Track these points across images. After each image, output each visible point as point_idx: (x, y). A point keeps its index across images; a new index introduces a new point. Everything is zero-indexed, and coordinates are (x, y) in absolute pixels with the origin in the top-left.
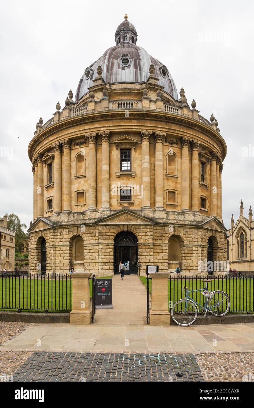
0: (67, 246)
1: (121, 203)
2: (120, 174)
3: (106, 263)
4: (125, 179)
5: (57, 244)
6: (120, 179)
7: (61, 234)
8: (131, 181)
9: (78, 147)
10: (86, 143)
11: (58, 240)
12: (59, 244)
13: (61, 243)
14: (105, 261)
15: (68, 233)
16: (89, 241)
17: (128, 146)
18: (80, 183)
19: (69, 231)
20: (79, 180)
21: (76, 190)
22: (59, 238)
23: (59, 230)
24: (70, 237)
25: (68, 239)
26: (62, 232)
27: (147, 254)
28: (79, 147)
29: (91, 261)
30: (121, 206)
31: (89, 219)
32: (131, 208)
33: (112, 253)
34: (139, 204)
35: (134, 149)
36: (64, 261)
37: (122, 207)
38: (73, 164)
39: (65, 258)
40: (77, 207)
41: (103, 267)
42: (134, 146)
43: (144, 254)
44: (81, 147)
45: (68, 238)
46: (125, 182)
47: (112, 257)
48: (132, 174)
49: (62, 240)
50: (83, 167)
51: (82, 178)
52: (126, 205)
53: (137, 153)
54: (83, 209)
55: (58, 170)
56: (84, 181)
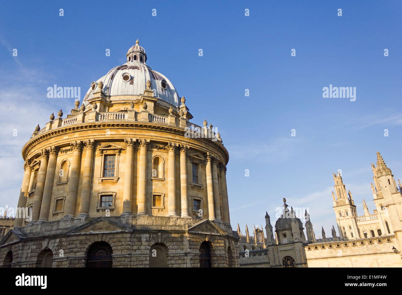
0: (147, 255)
1: (195, 212)
2: (194, 185)
5: (133, 252)
6: (193, 189)
10: (165, 149)
11: (135, 248)
12: (136, 253)
13: (138, 252)
15: (149, 239)
17: (197, 162)
19: (150, 237)
22: (136, 246)
23: (137, 235)
24: (151, 245)
25: (149, 247)
26: (141, 237)
28: (157, 151)
35: (202, 165)
42: (202, 163)
45: (148, 245)
48: (202, 187)
49: (140, 247)
51: (159, 181)
54: (160, 213)
56: (161, 184)
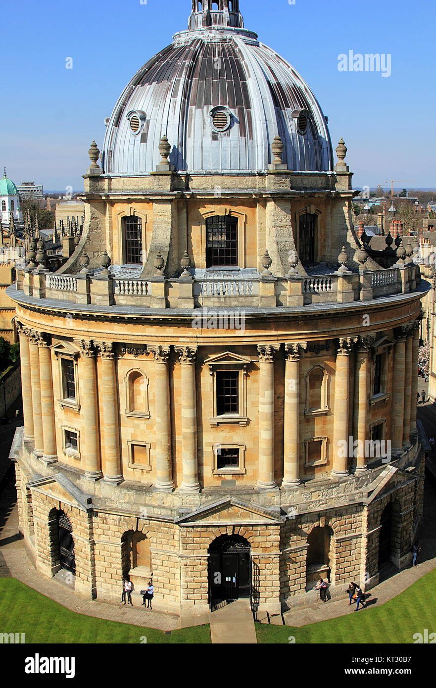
0: (116, 545)
2: (218, 423)
4: (227, 429)
6: (217, 430)
7: (105, 521)
8: (238, 434)
9: (132, 356)
10: (147, 354)
15: (119, 522)
16: (161, 545)
18: (137, 427)
19: (120, 520)
20: (136, 422)
21: (130, 439)
22: (102, 528)
24: (123, 531)
25: (119, 533)
26: (107, 519)
27: (268, 572)
28: (134, 358)
30: (219, 480)
31: (159, 507)
32: (239, 483)
33: (206, 573)
34: (254, 476)
37: (222, 482)
40: (132, 470)
43: (263, 572)
44: (137, 358)
45: (119, 531)
46: (227, 436)
47: (206, 579)
49: (107, 532)
50: (143, 393)
51: (142, 420)
52: (229, 478)
53: (249, 381)
54: (144, 476)
56: (145, 425)
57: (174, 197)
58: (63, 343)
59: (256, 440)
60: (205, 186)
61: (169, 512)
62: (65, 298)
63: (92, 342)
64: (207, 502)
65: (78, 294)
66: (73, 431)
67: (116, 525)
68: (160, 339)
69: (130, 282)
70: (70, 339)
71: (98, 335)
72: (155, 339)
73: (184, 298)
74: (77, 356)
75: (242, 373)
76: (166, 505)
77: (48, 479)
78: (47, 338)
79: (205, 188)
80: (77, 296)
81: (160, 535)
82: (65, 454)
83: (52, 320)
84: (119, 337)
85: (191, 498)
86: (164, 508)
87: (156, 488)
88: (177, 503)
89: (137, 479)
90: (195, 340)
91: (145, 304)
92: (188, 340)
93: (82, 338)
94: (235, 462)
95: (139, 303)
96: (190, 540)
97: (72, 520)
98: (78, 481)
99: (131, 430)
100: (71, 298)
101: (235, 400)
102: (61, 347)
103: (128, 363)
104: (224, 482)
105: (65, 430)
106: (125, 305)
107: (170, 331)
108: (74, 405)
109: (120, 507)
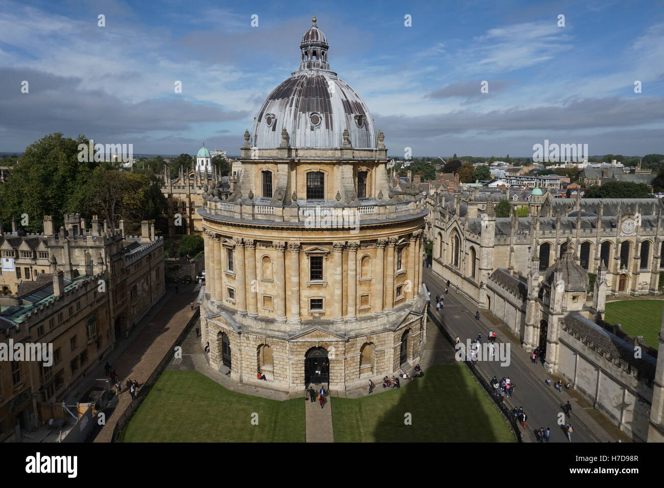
0: (254, 352)
1: (311, 312)
2: (311, 285)
3: (297, 378)
4: (316, 289)
5: (243, 348)
6: (310, 289)
7: (248, 339)
8: (322, 291)
9: (264, 248)
10: (273, 246)
11: (244, 345)
12: (246, 349)
14: (297, 375)
15: (256, 340)
17: (320, 256)
18: (266, 286)
19: (256, 338)
20: (266, 284)
21: (263, 293)
22: (245, 343)
23: (245, 335)
24: (257, 344)
26: (248, 337)
27: (338, 368)
29: (282, 373)
30: (311, 316)
31: (278, 331)
32: (322, 318)
33: (304, 368)
34: (331, 315)
35: (326, 258)
36: (252, 367)
37: (313, 318)
38: (259, 265)
39: (252, 364)
40: (263, 310)
41: (294, 381)
42: (326, 255)
43: (336, 368)
44: (267, 249)
45: (255, 345)
46: (316, 292)
47: (304, 372)
48: (323, 285)
49: (249, 345)
50: (270, 268)
51: (269, 283)
52: (317, 315)
53: (328, 262)
54: (270, 315)
55: (242, 267)
56: (271, 286)
57: (289, 161)
58: (227, 240)
59: (332, 295)
60: (306, 155)
61: (284, 334)
62: (228, 215)
63: (243, 239)
64: (305, 329)
65: (235, 213)
66: (232, 288)
67: (254, 341)
68: (280, 238)
69: (264, 207)
70: (231, 238)
71: (246, 236)
72: (277, 238)
73: (294, 216)
74: (234, 247)
75: (324, 258)
76: (282, 330)
77: (217, 315)
78: (218, 236)
79: (306, 157)
80: (235, 214)
81: (278, 347)
82: (227, 301)
83: (221, 227)
84: (257, 237)
85: (296, 326)
86: (281, 331)
87: (276, 321)
88: (288, 329)
89: (266, 316)
90: (299, 239)
91: (272, 219)
92: (295, 239)
93: (237, 237)
94: (320, 307)
95: (269, 218)
96: (295, 350)
97: (230, 338)
98: (234, 316)
99: (263, 288)
100: (232, 215)
101: (321, 273)
102: (226, 242)
103: (261, 251)
104: (314, 317)
105: (228, 288)
106: (261, 220)
107: (285, 234)
108: (232, 274)
109: (256, 331)
